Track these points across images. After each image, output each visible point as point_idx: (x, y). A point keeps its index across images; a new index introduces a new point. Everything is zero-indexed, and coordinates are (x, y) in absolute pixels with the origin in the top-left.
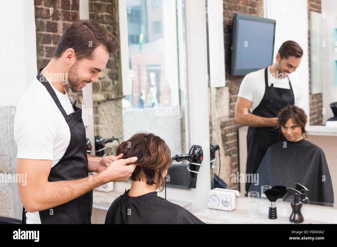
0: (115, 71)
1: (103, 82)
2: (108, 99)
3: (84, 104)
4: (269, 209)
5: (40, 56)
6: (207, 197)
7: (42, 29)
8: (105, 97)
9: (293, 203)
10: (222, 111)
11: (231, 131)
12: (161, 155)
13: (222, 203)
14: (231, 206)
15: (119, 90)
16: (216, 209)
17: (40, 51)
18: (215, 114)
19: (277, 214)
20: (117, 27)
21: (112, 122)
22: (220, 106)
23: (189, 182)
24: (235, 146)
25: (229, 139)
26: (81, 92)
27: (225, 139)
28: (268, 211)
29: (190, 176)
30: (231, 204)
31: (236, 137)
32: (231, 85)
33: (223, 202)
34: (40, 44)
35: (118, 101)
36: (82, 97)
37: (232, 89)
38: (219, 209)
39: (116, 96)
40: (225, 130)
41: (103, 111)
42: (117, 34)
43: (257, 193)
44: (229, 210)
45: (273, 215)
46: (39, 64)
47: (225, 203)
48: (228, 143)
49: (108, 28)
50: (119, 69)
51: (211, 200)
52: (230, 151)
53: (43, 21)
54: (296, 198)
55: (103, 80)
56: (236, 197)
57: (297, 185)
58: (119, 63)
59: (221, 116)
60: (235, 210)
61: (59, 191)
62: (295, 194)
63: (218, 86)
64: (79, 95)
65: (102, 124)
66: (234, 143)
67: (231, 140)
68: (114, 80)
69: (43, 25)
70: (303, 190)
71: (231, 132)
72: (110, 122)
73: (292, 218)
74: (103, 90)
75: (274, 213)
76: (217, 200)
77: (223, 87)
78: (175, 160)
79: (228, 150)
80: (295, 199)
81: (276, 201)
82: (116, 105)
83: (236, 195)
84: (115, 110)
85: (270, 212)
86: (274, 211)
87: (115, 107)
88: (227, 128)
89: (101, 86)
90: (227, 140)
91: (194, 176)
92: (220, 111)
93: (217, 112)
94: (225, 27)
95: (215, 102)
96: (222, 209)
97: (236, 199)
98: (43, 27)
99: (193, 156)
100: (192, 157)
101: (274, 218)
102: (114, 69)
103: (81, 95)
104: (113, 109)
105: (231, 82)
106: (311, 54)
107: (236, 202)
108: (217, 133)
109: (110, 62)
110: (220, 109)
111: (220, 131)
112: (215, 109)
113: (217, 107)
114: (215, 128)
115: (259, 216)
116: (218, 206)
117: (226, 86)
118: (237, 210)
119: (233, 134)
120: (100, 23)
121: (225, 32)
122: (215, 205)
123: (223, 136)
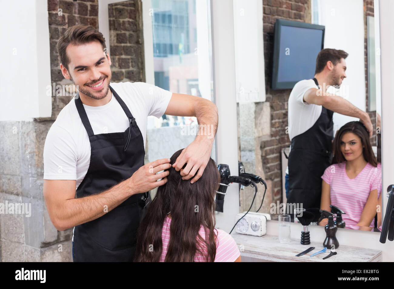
4: (301, 233)
5: (54, 66)
6: (235, 221)
7: (57, 36)
9: (327, 226)
10: (262, 129)
11: (272, 152)
13: (251, 227)
14: (261, 231)
16: (245, 234)
17: (55, 61)
18: (254, 133)
19: (310, 239)
20: (140, 35)
22: (260, 124)
24: (278, 169)
25: (270, 161)
27: (265, 161)
30: (261, 228)
31: (278, 159)
32: (272, 100)
34: (54, 53)
37: (274, 104)
38: (248, 234)
40: (266, 151)
42: (141, 43)
43: (289, 216)
44: (259, 235)
45: (305, 240)
46: (53, 75)
47: (255, 227)
48: (269, 165)
49: (131, 36)
51: (239, 224)
52: (272, 175)
53: (57, 28)
54: (330, 221)
56: (267, 221)
58: (142, 75)
59: (261, 135)
60: (266, 236)
62: (329, 217)
63: (258, 101)
66: (277, 165)
67: (272, 162)
69: (57, 32)
70: (339, 213)
71: (273, 153)
73: (326, 244)
75: (307, 238)
76: (246, 224)
77: (263, 102)
79: (269, 173)
80: (329, 223)
81: (309, 225)
83: (266, 219)
85: (303, 237)
86: (307, 235)
88: (268, 148)
90: (268, 163)
91: (221, 198)
92: (260, 129)
93: (256, 131)
94: (266, 34)
95: (254, 119)
96: (251, 234)
97: (266, 223)
98: (58, 35)
101: (307, 243)
105: (273, 96)
106: (368, 65)
108: (256, 155)
109: (133, 73)
110: (260, 126)
111: (259, 152)
112: (254, 127)
113: (256, 125)
114: (254, 148)
115: (290, 242)
116: (247, 230)
117: (267, 100)
118: (268, 235)
119: (275, 155)
120: (122, 30)
121: (265, 39)
122: (244, 230)
123: (263, 158)
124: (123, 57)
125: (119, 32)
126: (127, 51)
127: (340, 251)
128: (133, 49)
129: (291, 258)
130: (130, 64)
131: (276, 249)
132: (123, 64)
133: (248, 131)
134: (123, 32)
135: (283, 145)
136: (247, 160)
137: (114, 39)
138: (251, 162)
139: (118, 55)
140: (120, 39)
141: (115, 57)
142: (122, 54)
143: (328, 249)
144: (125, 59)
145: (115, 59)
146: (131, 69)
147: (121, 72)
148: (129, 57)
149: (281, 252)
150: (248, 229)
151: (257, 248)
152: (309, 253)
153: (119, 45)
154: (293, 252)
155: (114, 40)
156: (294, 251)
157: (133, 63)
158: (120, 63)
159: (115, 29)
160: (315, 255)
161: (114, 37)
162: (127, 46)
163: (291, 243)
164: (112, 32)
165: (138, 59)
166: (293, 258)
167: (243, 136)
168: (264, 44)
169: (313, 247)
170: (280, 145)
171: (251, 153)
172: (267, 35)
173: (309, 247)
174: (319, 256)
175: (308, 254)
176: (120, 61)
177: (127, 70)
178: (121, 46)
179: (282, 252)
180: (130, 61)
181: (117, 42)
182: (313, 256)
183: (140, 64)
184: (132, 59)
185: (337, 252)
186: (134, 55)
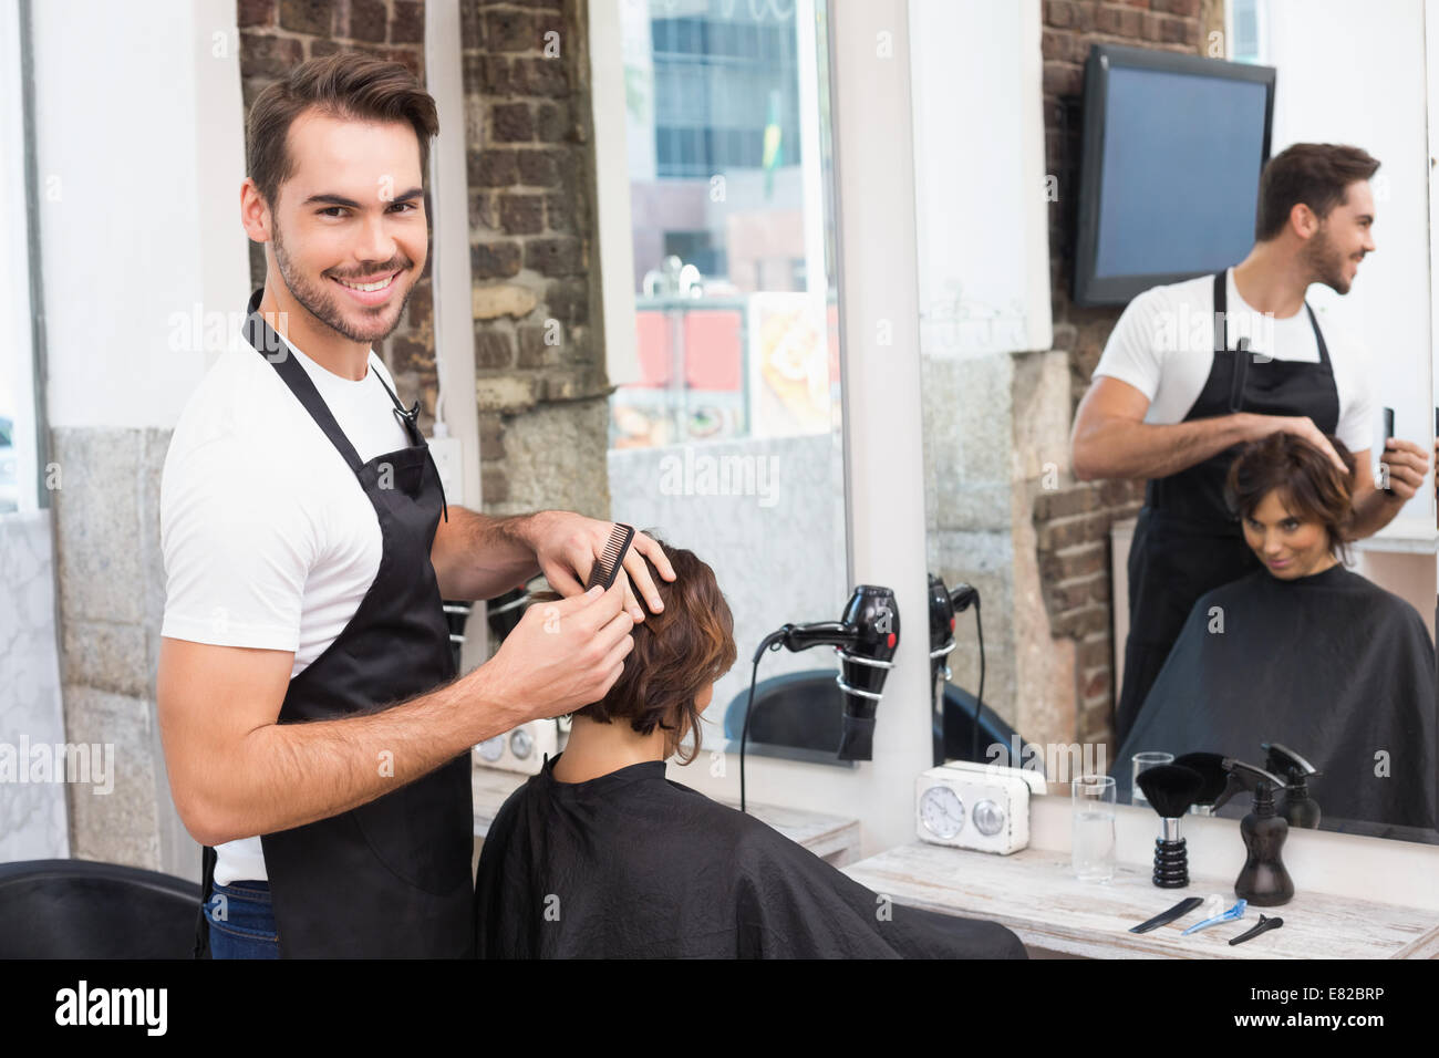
0: (577, 286)
1: (524, 334)
2: (547, 401)
3: (443, 420)
4: (1154, 846)
6: (915, 798)
8: (532, 392)
10: (1039, 450)
11: (1077, 535)
12: (699, 621)
13: (974, 819)
14: (1010, 833)
15: (589, 361)
16: (949, 846)
18: (1010, 464)
19: (1189, 867)
20: (581, 110)
21: (565, 494)
22: (1031, 431)
23: (844, 735)
24: (1098, 600)
25: (1068, 568)
26: (434, 370)
27: (1052, 568)
28: (1154, 856)
29: (847, 708)
30: (1010, 826)
31: (1099, 563)
32: (1077, 343)
33: (978, 815)
35: (587, 408)
36: (438, 390)
37: (1084, 360)
38: (962, 844)
39: (580, 387)
40: (1054, 533)
41: (527, 448)
42: (582, 138)
44: (1003, 851)
45: (1171, 870)
47: (986, 821)
48: (1064, 584)
49: (546, 113)
50: (591, 279)
51: (930, 809)
52: (1075, 620)
54: (1259, 804)
55: (523, 324)
56: (1032, 797)
57: (1273, 751)
58: (590, 256)
59: (1033, 472)
60: (1028, 852)
61: (296, 758)
62: (1259, 786)
63: (1023, 348)
64: (424, 385)
65: (519, 501)
66: (1093, 584)
67: (1077, 573)
68: (571, 322)
70: (1296, 771)
71: (1080, 540)
72: (556, 492)
73: (1245, 885)
74: (525, 364)
75: (1175, 863)
76: (954, 811)
77: (1043, 353)
78: (781, 644)
79: (1066, 615)
80: (1258, 809)
81: (1185, 816)
82: (578, 426)
83: (1030, 790)
84: (577, 446)
85: (1160, 859)
86: (1175, 853)
87: (574, 433)
88: (1059, 522)
89: (515, 348)
90: (1062, 575)
91: (863, 711)
92: (1031, 451)
93: (1015, 457)
94: (1052, 98)
95: (1009, 416)
96: (973, 846)
97: (1029, 805)
99: (856, 630)
100: (855, 634)
101: (1176, 882)
102: (570, 278)
103: (434, 384)
104: (570, 442)
105: (1080, 331)
107: (1030, 818)
108: (1018, 545)
109: (554, 250)
110: (1030, 441)
111: (1029, 536)
112: (1009, 442)
113: (1016, 435)
114: (1009, 522)
115: (1115, 876)
116: (958, 832)
117: (1057, 345)
118: (1035, 850)
119: (1086, 547)
120: (513, 94)
121: (1050, 119)
122: (947, 830)
123: (1044, 557)
124: (519, 190)
125: (502, 101)
126: (531, 169)
127: (1298, 913)
128: (553, 162)
129: (1114, 940)
130: (545, 218)
131: (1060, 902)
132: (518, 218)
133: (988, 460)
134: (517, 99)
135: (1116, 510)
136: (983, 564)
137: (485, 126)
138: (997, 573)
139: (499, 185)
140: (506, 124)
141: (486, 191)
142: (511, 182)
143: (1250, 907)
144: (525, 198)
145: (488, 198)
146: (547, 234)
147: (511, 247)
148: (539, 191)
149: (1076, 913)
150: (962, 828)
151: (991, 898)
152: (1183, 921)
153: (502, 146)
154: (1122, 916)
155: (483, 130)
156: (1124, 912)
157: (556, 215)
158: (507, 211)
159: (488, 90)
160: (1200, 929)
161: (485, 118)
162: (531, 152)
163: (1118, 880)
164: (476, 98)
165: (574, 199)
166: (1118, 938)
167: (967, 476)
168: (1047, 138)
169: (1195, 899)
170: (1105, 510)
171: (996, 538)
172: (1058, 102)
173: (1183, 899)
174: (1216, 931)
175: (1177, 922)
176: (508, 205)
177: (532, 237)
178: (511, 152)
179: (1081, 914)
180: (544, 205)
181: (495, 138)
182: (1195, 932)
183: (579, 217)
184: (550, 197)
185: (1283, 919)
186: (559, 184)
